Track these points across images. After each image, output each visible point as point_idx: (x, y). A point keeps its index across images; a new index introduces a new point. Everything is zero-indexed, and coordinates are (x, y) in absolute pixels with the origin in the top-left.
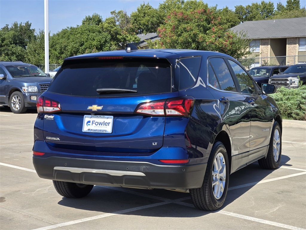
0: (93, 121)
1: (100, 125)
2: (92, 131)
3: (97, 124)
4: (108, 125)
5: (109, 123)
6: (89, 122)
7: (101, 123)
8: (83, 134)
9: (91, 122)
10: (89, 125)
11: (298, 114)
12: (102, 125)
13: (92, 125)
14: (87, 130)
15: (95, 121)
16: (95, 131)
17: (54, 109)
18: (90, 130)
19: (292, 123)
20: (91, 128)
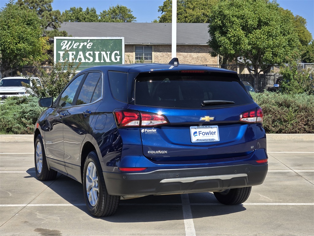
0: (199, 132)
1: (207, 135)
2: (201, 142)
3: (204, 134)
4: (214, 134)
5: (215, 132)
6: (195, 133)
7: (207, 132)
8: (193, 144)
9: (198, 133)
10: (197, 135)
11: (19, 128)
12: (208, 134)
13: (199, 135)
14: (196, 141)
15: (201, 132)
16: (204, 140)
17: (151, 122)
18: (199, 140)
19: (17, 138)
20: (199, 139)
